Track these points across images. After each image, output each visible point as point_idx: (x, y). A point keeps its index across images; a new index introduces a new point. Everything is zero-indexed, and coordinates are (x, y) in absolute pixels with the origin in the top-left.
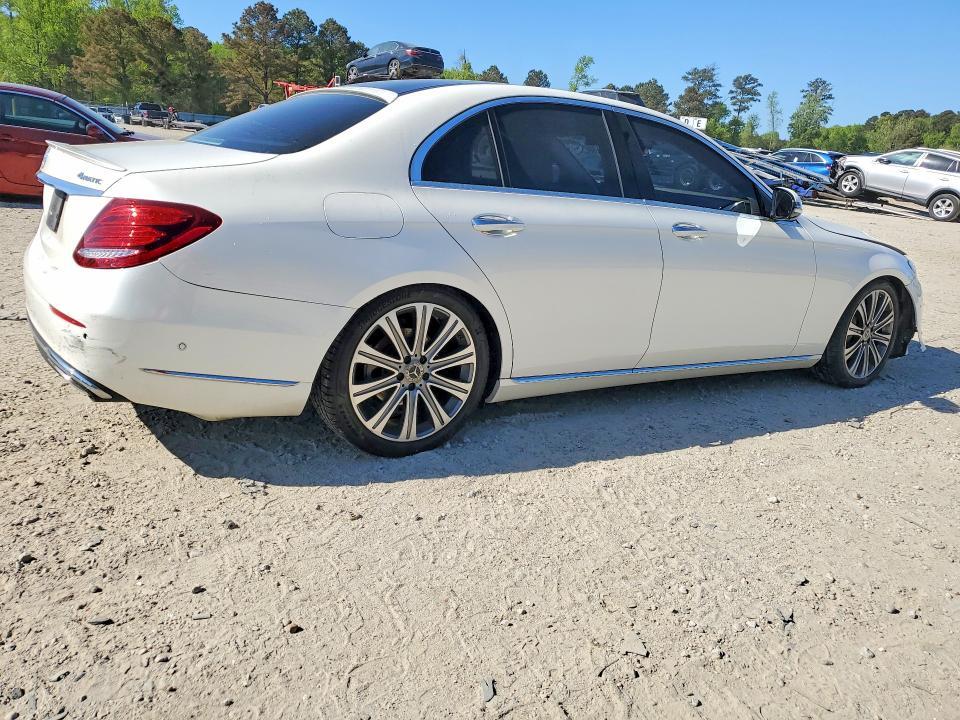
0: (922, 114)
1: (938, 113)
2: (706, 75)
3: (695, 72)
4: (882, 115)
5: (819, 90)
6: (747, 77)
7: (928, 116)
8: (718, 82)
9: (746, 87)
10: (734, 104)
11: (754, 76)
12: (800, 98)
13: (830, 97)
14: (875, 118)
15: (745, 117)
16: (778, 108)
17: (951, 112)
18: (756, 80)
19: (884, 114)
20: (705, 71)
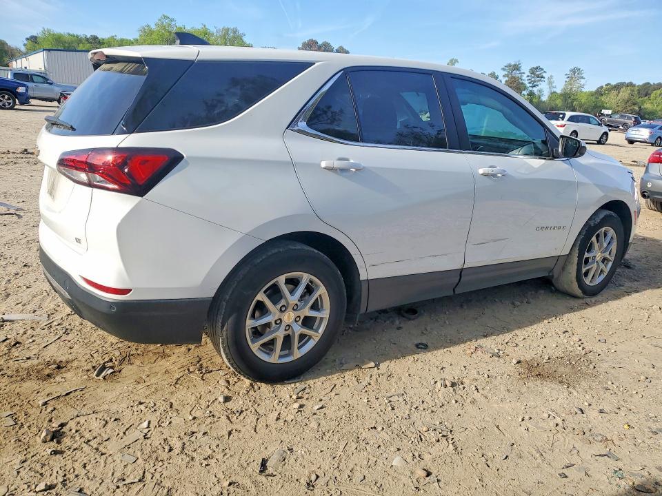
0: (630, 85)
1: (641, 84)
2: (516, 67)
3: (509, 66)
4: (606, 85)
5: (575, 73)
6: (537, 68)
7: (634, 85)
8: (522, 71)
9: (536, 73)
10: (530, 83)
11: (541, 67)
12: (565, 79)
13: (583, 78)
14: (602, 87)
15: (535, 90)
16: (554, 85)
17: (649, 83)
18: (542, 69)
19: (607, 85)
20: (515, 65)
